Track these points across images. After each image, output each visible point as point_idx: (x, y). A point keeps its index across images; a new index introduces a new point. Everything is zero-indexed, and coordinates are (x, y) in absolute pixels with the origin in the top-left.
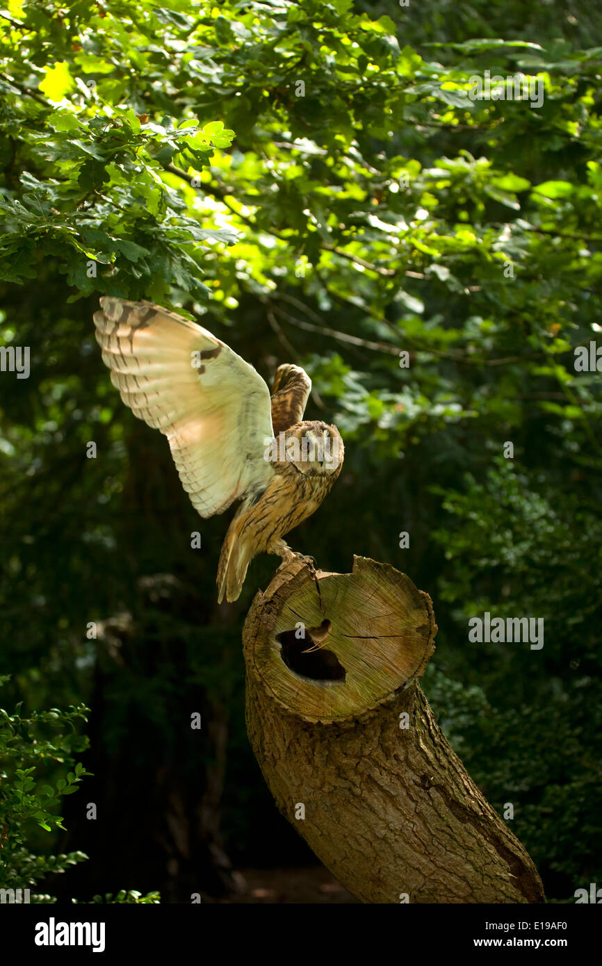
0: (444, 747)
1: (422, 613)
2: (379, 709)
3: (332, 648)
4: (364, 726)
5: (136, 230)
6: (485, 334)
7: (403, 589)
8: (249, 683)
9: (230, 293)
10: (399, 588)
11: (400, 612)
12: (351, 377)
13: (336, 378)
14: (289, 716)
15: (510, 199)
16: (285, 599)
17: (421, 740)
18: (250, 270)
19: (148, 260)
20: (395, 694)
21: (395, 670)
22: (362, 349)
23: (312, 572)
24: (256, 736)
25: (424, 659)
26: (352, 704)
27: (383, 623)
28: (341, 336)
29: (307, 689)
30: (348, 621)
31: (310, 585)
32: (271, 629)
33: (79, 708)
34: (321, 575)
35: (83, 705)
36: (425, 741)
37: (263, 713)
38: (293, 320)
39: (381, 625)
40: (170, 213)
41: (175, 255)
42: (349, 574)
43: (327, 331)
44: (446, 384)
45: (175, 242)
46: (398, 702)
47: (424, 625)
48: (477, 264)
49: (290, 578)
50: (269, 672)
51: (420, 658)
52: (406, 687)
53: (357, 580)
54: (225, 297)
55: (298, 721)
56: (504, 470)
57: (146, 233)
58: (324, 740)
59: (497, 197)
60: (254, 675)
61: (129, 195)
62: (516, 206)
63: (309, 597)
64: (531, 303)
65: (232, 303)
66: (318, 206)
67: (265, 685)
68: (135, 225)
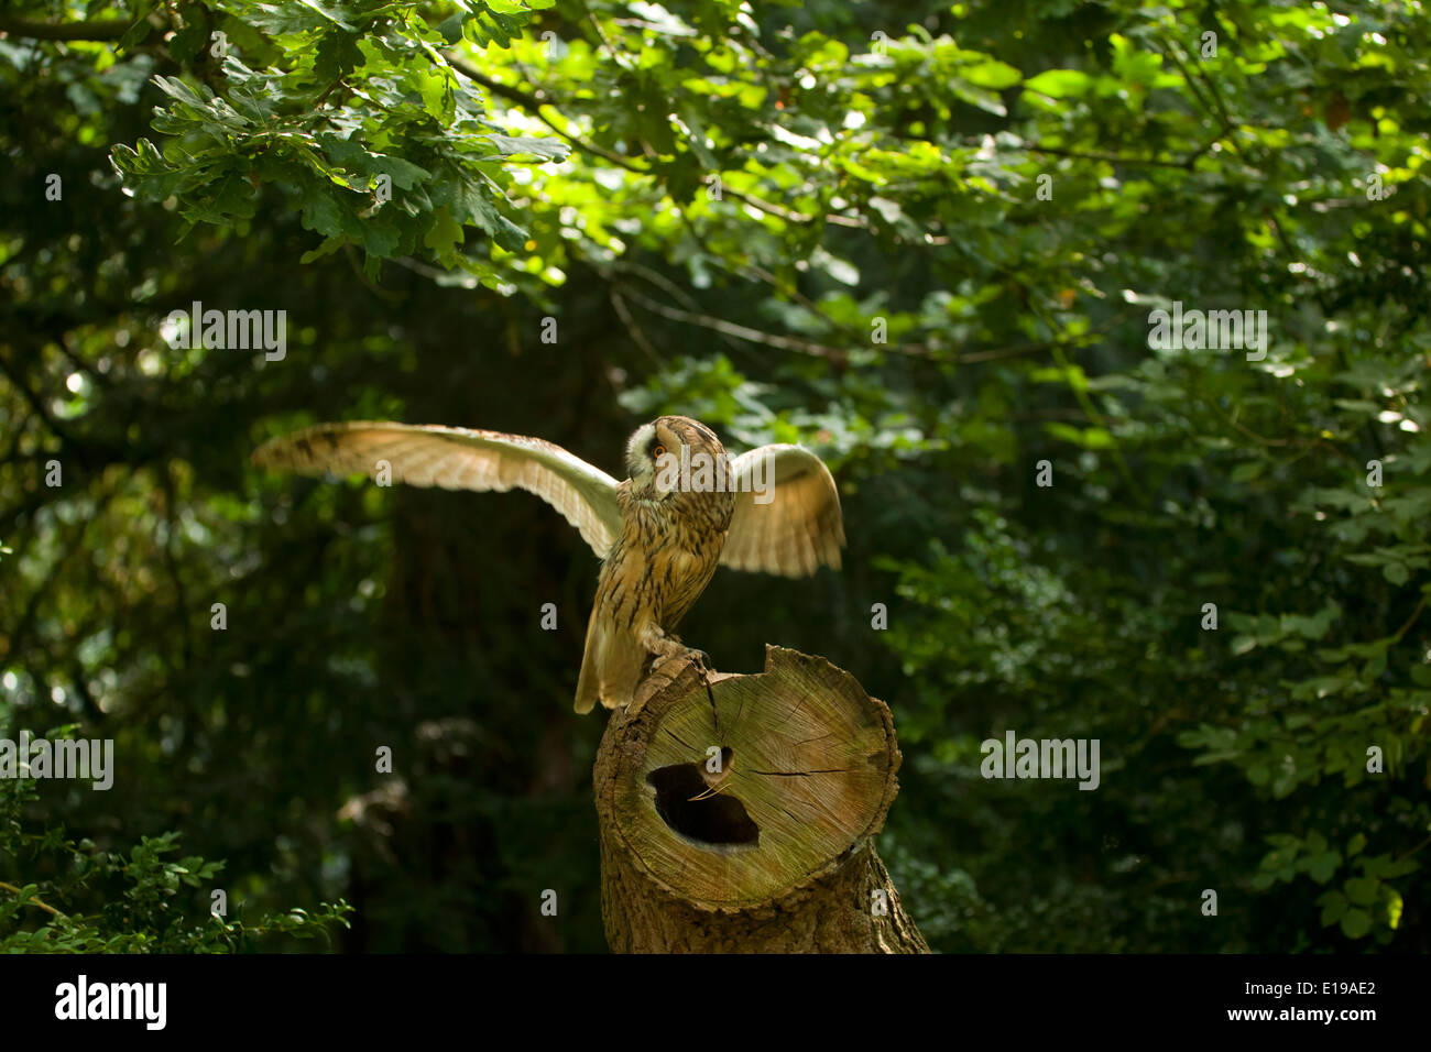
0: (916, 946)
1: (877, 734)
2: (813, 887)
3: (735, 792)
4: (791, 916)
5: (407, 140)
6: (956, 319)
7: (845, 696)
8: (606, 852)
9: (552, 260)
10: (839, 695)
11: (841, 733)
12: (746, 391)
13: (721, 395)
14: (672, 902)
15: (990, 100)
16: (660, 716)
17: (880, 937)
18: (582, 224)
19: (428, 188)
20: (838, 863)
21: (837, 824)
22: (762, 348)
23: (701, 672)
24: (619, 937)
25: (881, 806)
26: (770, 880)
27: (815, 750)
28: (727, 328)
29: (698, 858)
30: (760, 748)
31: (697, 694)
32: (638, 765)
33: (335, 906)
34: (715, 677)
35: (342, 901)
36: (886, 937)
37: (630, 900)
38: (651, 305)
39: (813, 754)
40: (460, 114)
41: (471, 180)
42: (759, 675)
43: (705, 321)
44: (895, 399)
45: (470, 158)
46: (842, 875)
47: (880, 752)
48: (944, 196)
49: (667, 683)
50: (638, 833)
51: (876, 805)
52: (855, 851)
53: (773, 683)
54: (545, 267)
55: (686, 910)
56: (990, 532)
57: (424, 144)
58: (728, 938)
59: (969, 97)
60: (614, 839)
61: (394, 91)
62: (1001, 111)
63: (698, 712)
64: (1029, 256)
65: (556, 276)
66: (691, 109)
67: (632, 853)
68: (406, 133)
